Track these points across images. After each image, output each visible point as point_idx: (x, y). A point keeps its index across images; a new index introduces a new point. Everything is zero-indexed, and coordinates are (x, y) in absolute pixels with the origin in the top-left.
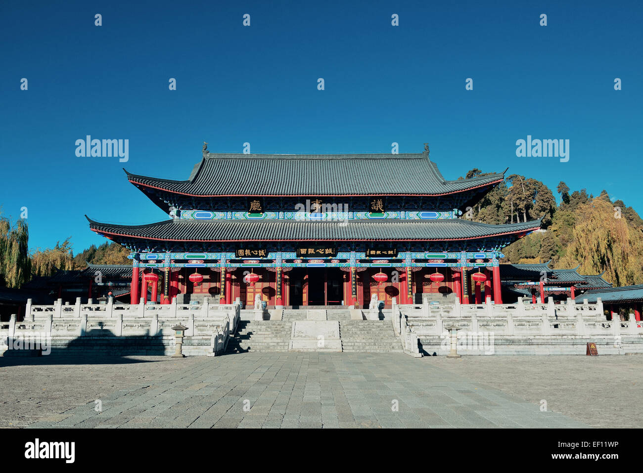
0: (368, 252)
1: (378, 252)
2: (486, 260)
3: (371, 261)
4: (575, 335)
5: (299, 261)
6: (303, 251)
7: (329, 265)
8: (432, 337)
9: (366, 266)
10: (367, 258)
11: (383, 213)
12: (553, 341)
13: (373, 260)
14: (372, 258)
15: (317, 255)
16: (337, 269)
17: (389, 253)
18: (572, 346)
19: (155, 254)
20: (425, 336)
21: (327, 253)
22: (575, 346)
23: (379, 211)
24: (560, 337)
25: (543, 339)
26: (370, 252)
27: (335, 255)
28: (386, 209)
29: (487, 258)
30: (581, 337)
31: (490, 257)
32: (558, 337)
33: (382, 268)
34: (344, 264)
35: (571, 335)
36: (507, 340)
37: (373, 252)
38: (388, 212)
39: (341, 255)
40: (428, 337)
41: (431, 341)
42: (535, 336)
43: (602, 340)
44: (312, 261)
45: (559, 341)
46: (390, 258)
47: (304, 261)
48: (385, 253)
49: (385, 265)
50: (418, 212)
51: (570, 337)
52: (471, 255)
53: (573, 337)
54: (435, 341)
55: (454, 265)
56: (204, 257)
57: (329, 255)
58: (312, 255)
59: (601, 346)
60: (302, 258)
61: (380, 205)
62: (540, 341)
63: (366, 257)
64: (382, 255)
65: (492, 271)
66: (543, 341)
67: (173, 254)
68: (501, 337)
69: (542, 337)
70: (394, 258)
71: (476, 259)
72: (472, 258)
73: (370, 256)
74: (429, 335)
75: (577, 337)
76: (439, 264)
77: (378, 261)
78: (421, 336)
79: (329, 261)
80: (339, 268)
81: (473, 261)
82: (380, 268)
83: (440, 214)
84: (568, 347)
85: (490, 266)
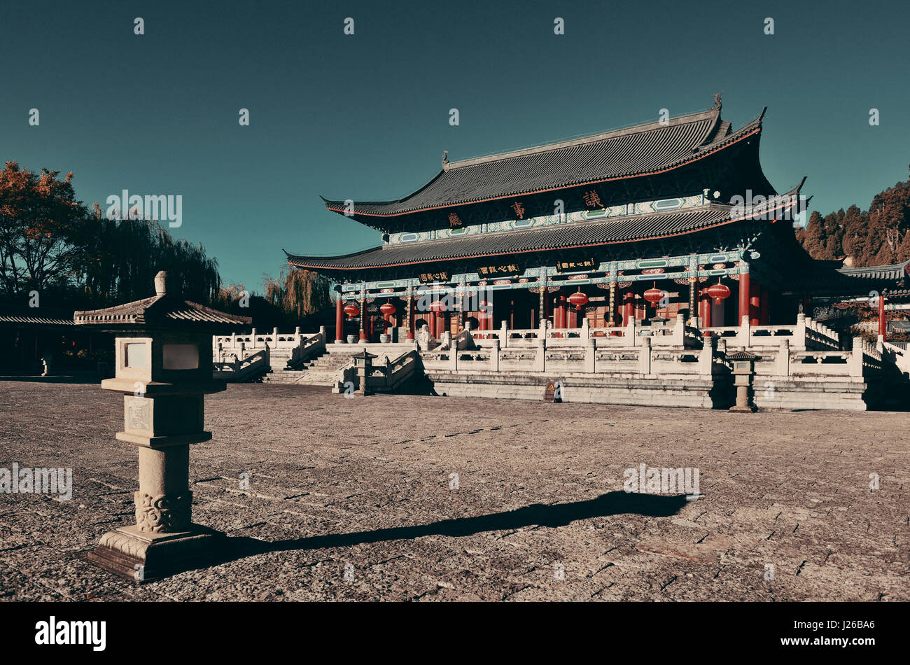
0: (559, 265)
1: (572, 265)
2: (730, 265)
3: (566, 278)
4: (633, 374)
5: (484, 283)
6: (484, 270)
7: (516, 286)
8: (442, 372)
9: (559, 284)
10: (560, 274)
11: (603, 209)
12: (597, 382)
13: (569, 275)
14: (566, 274)
15: (500, 274)
16: (525, 290)
17: (586, 265)
18: (627, 391)
19: (353, 285)
20: (436, 370)
21: (511, 270)
22: (633, 391)
23: (598, 208)
24: (609, 376)
25: (583, 378)
26: (561, 265)
27: (522, 273)
28: (608, 203)
29: (731, 260)
30: (642, 377)
31: (735, 260)
32: (606, 376)
33: (580, 285)
34: (533, 284)
35: (626, 374)
36: (532, 378)
37: (565, 265)
38: (610, 208)
39: (530, 272)
40: (439, 372)
41: (441, 378)
42: (572, 373)
43: (675, 383)
44: (498, 283)
45: (605, 382)
46: (588, 272)
47: (490, 283)
48: (580, 264)
49: (583, 282)
50: (652, 202)
51: (624, 376)
52: (705, 258)
53: (630, 376)
54: (444, 377)
55: (678, 275)
56: (393, 285)
57: (513, 273)
58: (494, 275)
59: (676, 392)
60: (485, 279)
61: (595, 199)
62: (577, 381)
63: (558, 272)
64: (577, 269)
65: (738, 281)
66: (582, 381)
67: (367, 284)
68: (525, 374)
69: (582, 376)
70: (593, 271)
71: (714, 264)
72: (707, 263)
73: (563, 270)
74: (443, 369)
75: (636, 376)
76: (658, 274)
77: (575, 277)
78: (432, 370)
79: (516, 281)
80: (527, 289)
81: (709, 267)
82: (578, 286)
83: (685, 200)
84: (621, 393)
85: (734, 273)
